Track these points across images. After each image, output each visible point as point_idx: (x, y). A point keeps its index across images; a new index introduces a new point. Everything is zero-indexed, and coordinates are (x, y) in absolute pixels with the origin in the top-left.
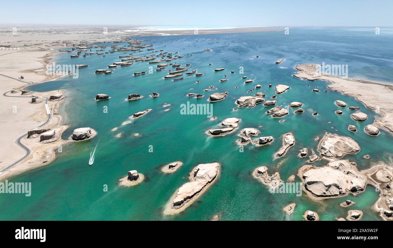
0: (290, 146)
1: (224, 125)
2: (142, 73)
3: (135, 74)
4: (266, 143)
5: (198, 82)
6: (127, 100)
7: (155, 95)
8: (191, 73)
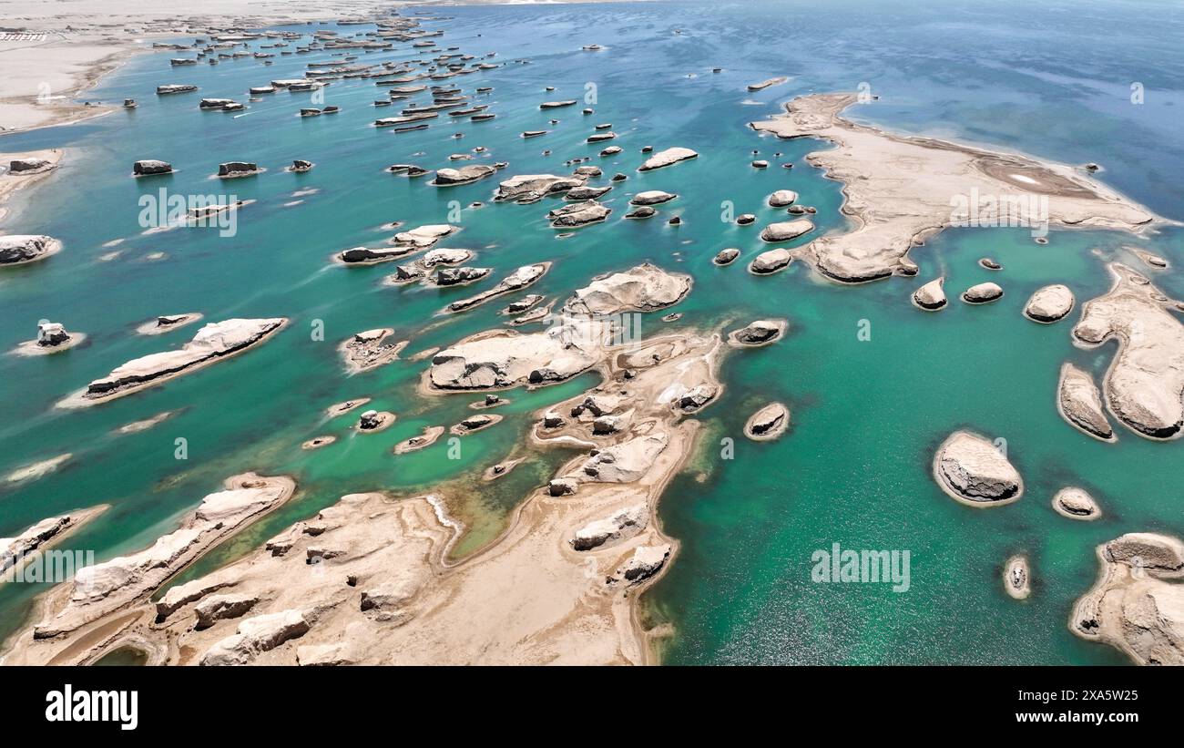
0: (510, 289)
1: (399, 241)
2: (327, 109)
3: (303, 112)
4: (454, 282)
5: (457, 135)
6: (215, 176)
7: (298, 167)
8: (462, 113)
